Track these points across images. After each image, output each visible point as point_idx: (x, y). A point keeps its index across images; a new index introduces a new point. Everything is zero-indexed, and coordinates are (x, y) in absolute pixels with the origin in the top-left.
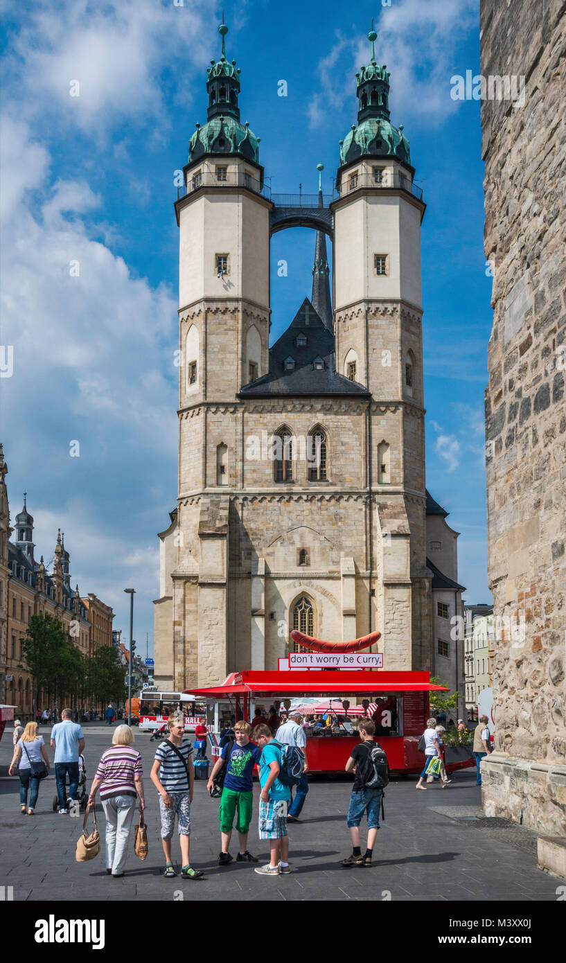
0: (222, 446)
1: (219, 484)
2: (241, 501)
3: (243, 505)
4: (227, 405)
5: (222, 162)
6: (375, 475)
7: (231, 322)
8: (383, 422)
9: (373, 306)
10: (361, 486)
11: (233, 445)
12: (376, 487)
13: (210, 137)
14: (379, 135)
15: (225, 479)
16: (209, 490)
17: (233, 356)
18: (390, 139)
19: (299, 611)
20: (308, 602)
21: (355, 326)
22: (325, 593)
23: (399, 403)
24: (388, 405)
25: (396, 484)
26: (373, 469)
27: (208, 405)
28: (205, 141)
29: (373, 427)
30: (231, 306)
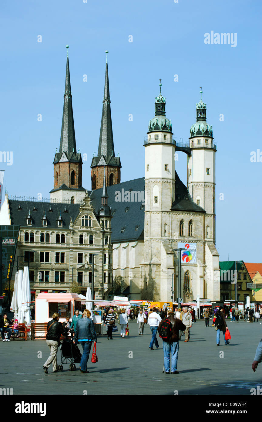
0: (166, 224)
1: (165, 236)
2: (171, 241)
3: (172, 243)
4: (167, 212)
5: (165, 134)
6: (206, 235)
7: (169, 186)
8: (208, 220)
9: (206, 184)
10: (202, 239)
11: (169, 224)
12: (206, 239)
13: (162, 125)
14: (207, 129)
15: (167, 234)
16: (162, 238)
17: (169, 196)
18: (210, 131)
19: (186, 276)
20: (188, 273)
21: (200, 189)
22: (193, 271)
23: (212, 214)
24: (209, 214)
25: (211, 239)
26: (205, 234)
27: (162, 211)
28: (160, 126)
29: (205, 221)
30: (169, 181)
